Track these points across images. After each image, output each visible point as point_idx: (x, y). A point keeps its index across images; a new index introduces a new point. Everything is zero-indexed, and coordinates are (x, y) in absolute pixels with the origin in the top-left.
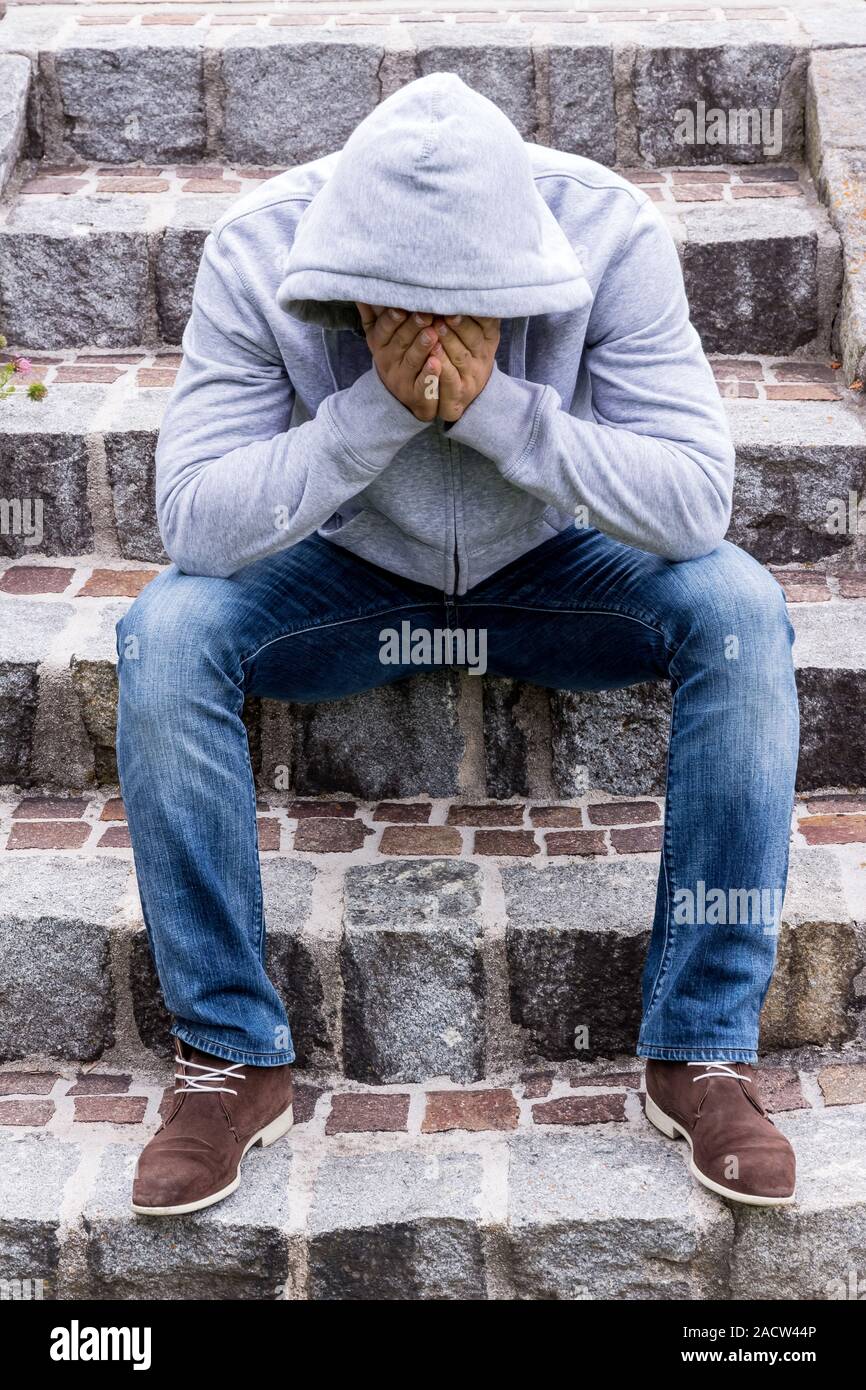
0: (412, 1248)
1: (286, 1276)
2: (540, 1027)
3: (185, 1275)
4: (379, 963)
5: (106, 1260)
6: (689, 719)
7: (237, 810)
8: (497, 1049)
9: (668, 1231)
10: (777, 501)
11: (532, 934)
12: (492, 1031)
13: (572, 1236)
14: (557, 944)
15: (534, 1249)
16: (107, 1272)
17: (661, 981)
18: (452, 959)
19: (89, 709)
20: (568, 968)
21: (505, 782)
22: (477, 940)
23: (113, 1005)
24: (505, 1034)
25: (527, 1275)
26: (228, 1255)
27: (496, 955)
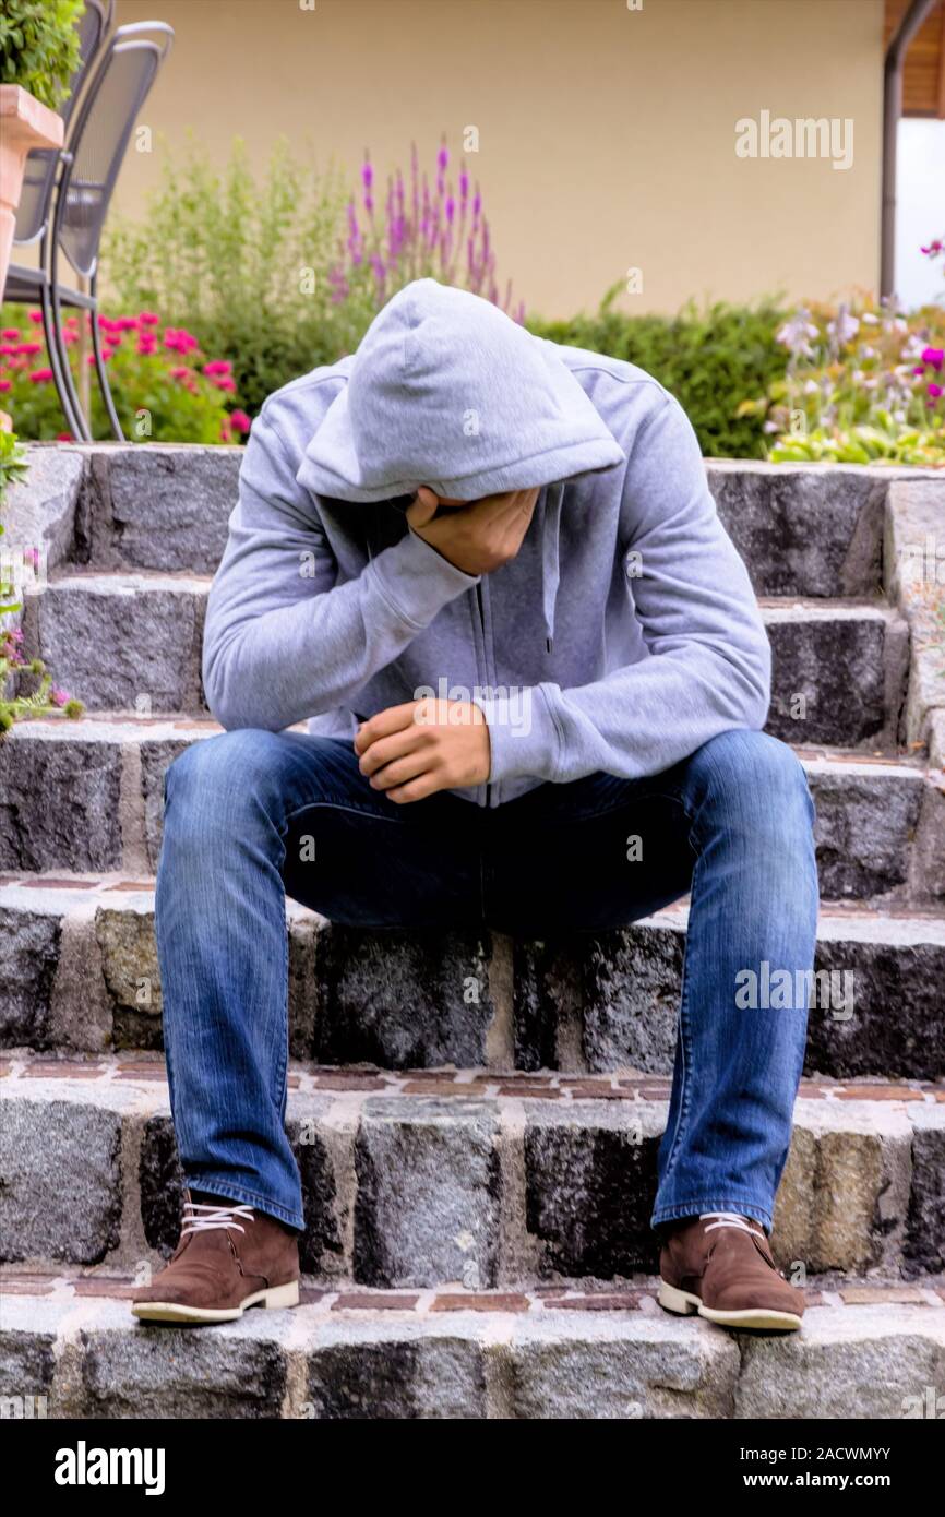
0: (413, 1370)
1: (284, 1396)
2: (555, 1237)
3: (180, 1391)
4: (394, 1157)
5: (102, 1373)
6: (707, 885)
7: (269, 960)
8: (511, 1259)
9: (673, 1355)
10: (829, 833)
11: (551, 1131)
12: (507, 1238)
13: (575, 1358)
14: (576, 1143)
15: (535, 1372)
16: (102, 1386)
17: (676, 1152)
18: (470, 1157)
19: (110, 962)
20: (587, 1170)
21: (533, 1052)
22: (495, 1138)
23: (120, 1201)
24: (522, 1245)
25: (529, 1403)
26: (226, 1370)
27: (514, 1155)
